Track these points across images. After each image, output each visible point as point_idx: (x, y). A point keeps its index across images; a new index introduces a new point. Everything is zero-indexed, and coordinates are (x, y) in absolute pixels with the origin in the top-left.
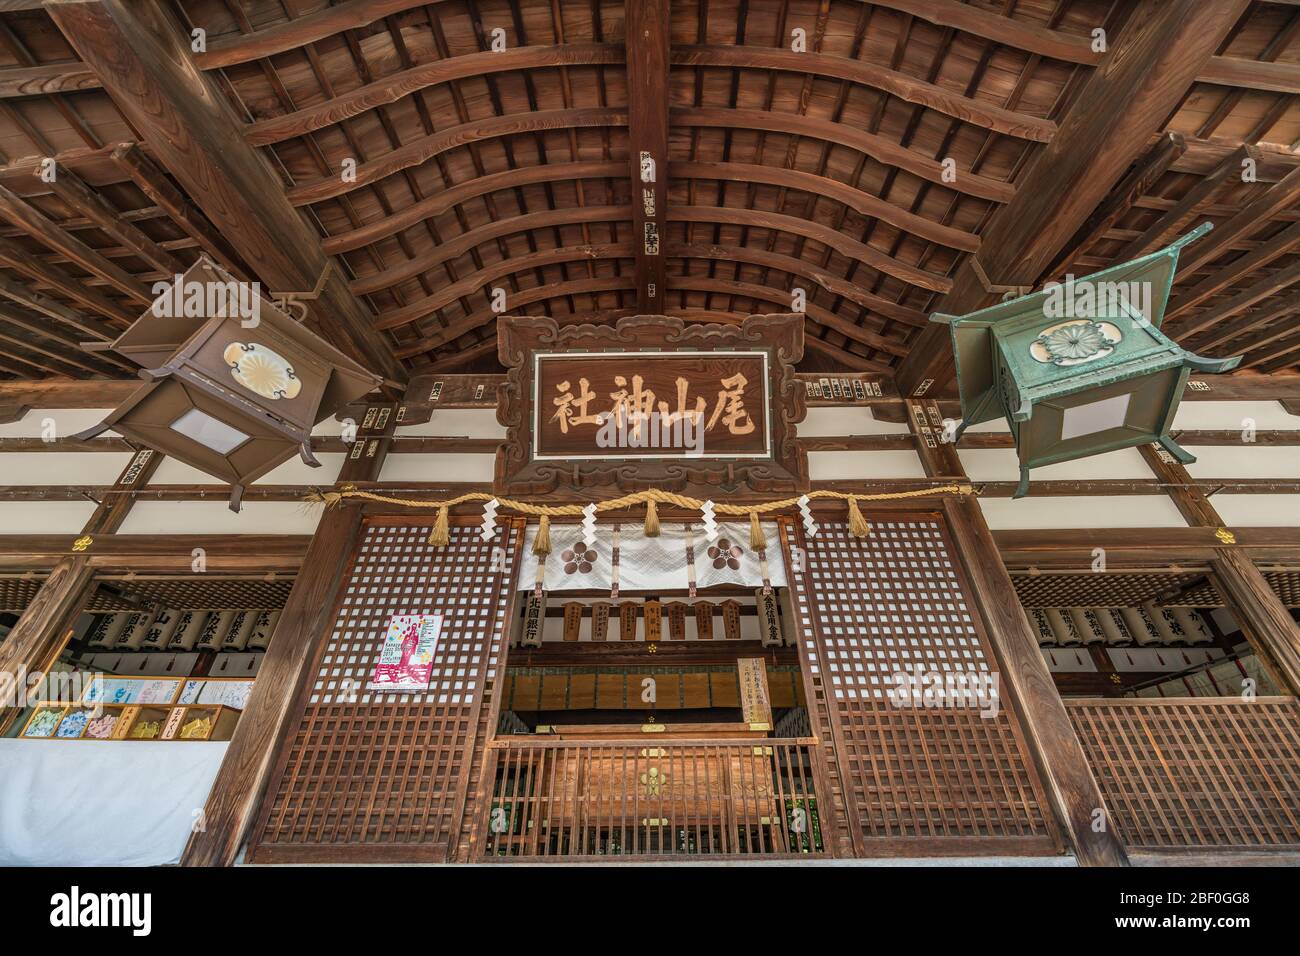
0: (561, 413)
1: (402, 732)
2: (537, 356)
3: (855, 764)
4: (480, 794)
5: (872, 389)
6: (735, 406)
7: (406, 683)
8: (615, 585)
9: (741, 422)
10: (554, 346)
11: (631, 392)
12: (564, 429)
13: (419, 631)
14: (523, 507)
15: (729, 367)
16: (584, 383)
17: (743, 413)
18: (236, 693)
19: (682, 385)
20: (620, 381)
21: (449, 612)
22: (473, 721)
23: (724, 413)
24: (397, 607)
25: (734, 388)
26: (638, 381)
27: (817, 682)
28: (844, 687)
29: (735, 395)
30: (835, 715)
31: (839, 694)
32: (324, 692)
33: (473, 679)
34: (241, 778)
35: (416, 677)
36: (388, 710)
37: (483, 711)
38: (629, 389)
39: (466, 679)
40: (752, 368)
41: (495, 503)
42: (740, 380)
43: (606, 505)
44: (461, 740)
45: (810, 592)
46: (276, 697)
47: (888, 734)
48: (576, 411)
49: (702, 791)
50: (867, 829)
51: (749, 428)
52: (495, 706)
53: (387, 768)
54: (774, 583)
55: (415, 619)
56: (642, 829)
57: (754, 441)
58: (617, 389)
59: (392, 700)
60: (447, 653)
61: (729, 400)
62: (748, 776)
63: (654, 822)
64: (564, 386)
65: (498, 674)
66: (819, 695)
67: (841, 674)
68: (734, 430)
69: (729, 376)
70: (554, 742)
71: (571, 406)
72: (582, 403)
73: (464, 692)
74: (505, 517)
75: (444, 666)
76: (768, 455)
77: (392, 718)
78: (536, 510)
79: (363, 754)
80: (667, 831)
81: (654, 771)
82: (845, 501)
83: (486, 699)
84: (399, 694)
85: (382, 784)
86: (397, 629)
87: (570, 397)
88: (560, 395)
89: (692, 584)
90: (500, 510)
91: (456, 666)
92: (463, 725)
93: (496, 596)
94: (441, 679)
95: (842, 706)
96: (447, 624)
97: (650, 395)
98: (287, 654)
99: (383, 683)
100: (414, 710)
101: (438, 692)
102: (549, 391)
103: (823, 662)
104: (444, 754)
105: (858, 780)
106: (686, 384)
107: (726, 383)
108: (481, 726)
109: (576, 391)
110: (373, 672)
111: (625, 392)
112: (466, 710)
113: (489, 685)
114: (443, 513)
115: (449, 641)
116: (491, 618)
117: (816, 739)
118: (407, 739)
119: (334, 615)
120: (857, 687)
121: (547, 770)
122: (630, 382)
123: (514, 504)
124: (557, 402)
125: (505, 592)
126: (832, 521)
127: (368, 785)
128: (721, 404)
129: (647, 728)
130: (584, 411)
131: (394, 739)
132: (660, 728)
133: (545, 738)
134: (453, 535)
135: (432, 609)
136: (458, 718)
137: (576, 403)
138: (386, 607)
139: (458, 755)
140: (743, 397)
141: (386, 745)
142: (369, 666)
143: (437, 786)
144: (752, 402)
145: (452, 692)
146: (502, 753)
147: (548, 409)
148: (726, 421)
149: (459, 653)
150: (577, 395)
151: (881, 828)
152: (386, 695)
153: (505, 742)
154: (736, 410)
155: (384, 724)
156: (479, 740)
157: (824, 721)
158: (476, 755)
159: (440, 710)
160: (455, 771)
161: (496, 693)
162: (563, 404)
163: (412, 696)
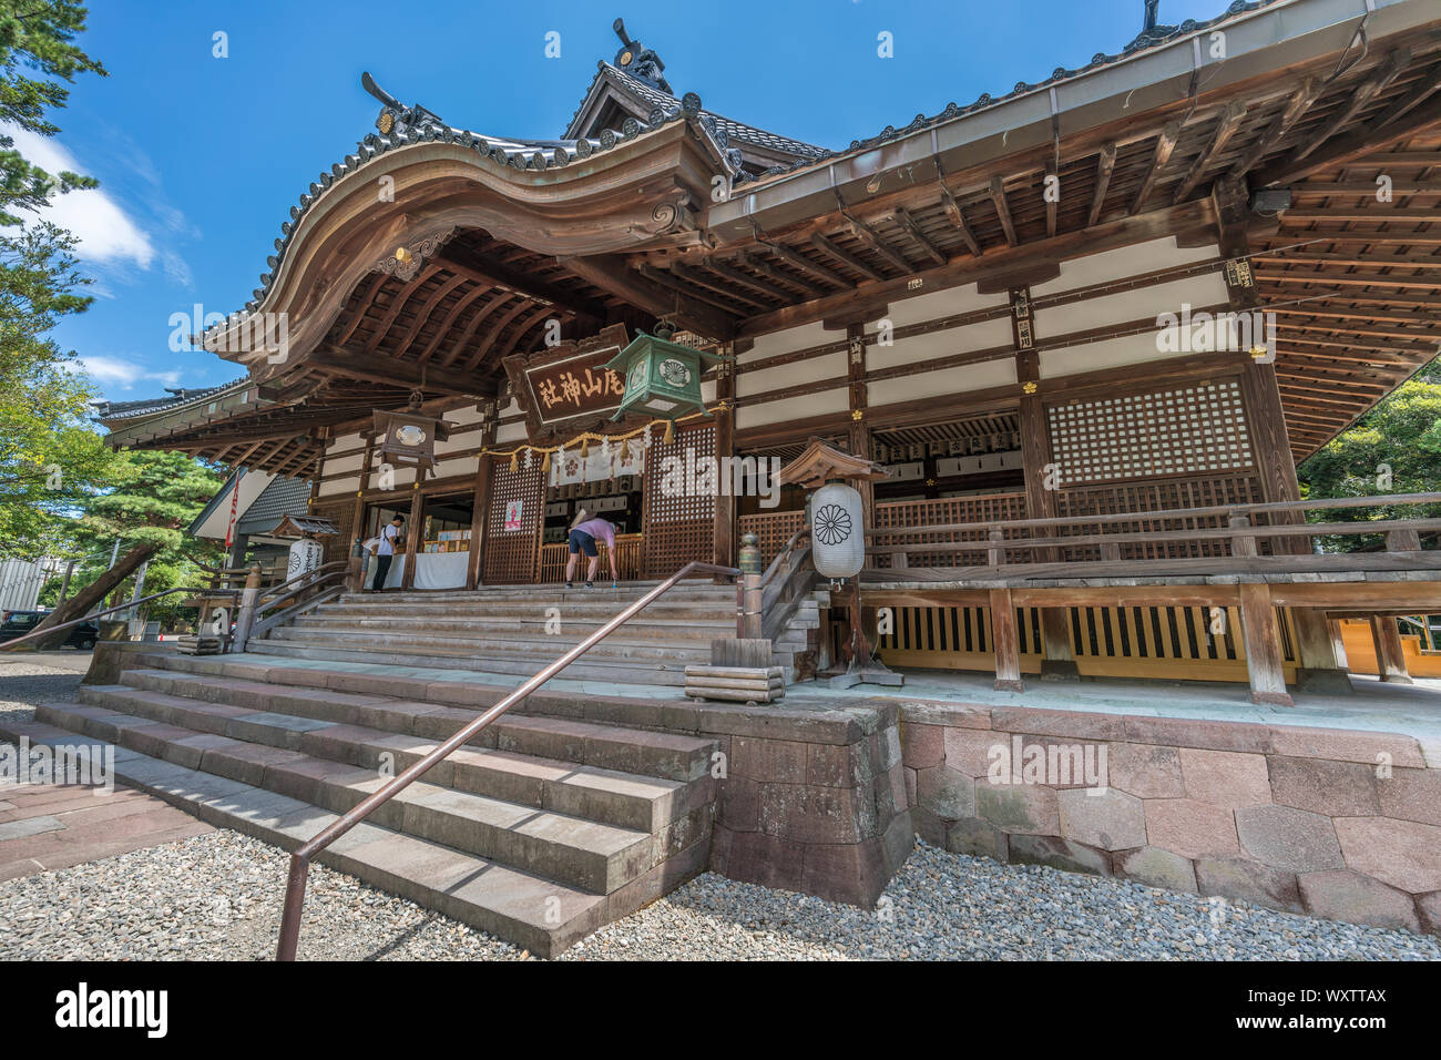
0: (546, 398)
1: (515, 545)
2: (526, 372)
6: (614, 379)
7: (514, 528)
8: (585, 480)
9: (618, 388)
10: (530, 366)
11: (568, 382)
12: (549, 406)
13: (516, 507)
14: (539, 450)
16: (549, 381)
17: (618, 382)
18: (468, 534)
19: (588, 372)
20: (563, 377)
21: (525, 499)
22: (535, 541)
23: (611, 384)
24: (508, 499)
26: (569, 375)
29: (611, 373)
32: (492, 533)
33: (535, 524)
34: (474, 562)
35: (517, 525)
36: (509, 538)
37: (538, 536)
38: (567, 379)
39: (532, 525)
41: (530, 449)
43: (568, 444)
44: (531, 546)
46: (477, 535)
48: (550, 396)
52: (541, 534)
53: (512, 557)
55: (515, 503)
58: (563, 381)
59: (512, 534)
60: (525, 516)
61: (609, 377)
64: (542, 385)
65: (542, 522)
68: (617, 392)
71: (548, 395)
72: (551, 392)
73: (532, 530)
74: (535, 455)
75: (525, 520)
77: (512, 540)
78: (543, 450)
79: (506, 553)
82: (665, 424)
83: (539, 532)
84: (513, 532)
85: (512, 562)
86: (510, 506)
87: (546, 389)
88: (542, 389)
89: (613, 476)
90: (533, 452)
91: (529, 520)
92: (532, 542)
93: (540, 491)
94: (525, 525)
96: (525, 504)
97: (576, 381)
98: (478, 520)
99: (507, 529)
100: (519, 537)
101: (525, 530)
102: (538, 390)
104: (527, 552)
106: (590, 371)
108: (538, 542)
109: (547, 386)
110: (505, 525)
111: (566, 382)
112: (533, 537)
113: (539, 526)
114: (514, 457)
115: (525, 511)
116: (539, 500)
118: (516, 547)
119: (490, 505)
122: (567, 376)
123: (536, 449)
124: (542, 393)
125: (542, 488)
127: (509, 562)
128: (607, 379)
130: (553, 396)
131: (513, 548)
135: (518, 498)
136: (530, 539)
137: (549, 392)
138: (505, 499)
139: (531, 552)
140: (616, 373)
142: (503, 522)
143: (526, 562)
145: (528, 530)
147: (540, 398)
148: (612, 388)
149: (529, 515)
150: (548, 388)
152: (510, 532)
153: (546, 546)
154: (614, 381)
155: (510, 543)
156: (537, 547)
158: (537, 552)
159: (524, 536)
161: (541, 530)
162: (544, 394)
163: (516, 533)
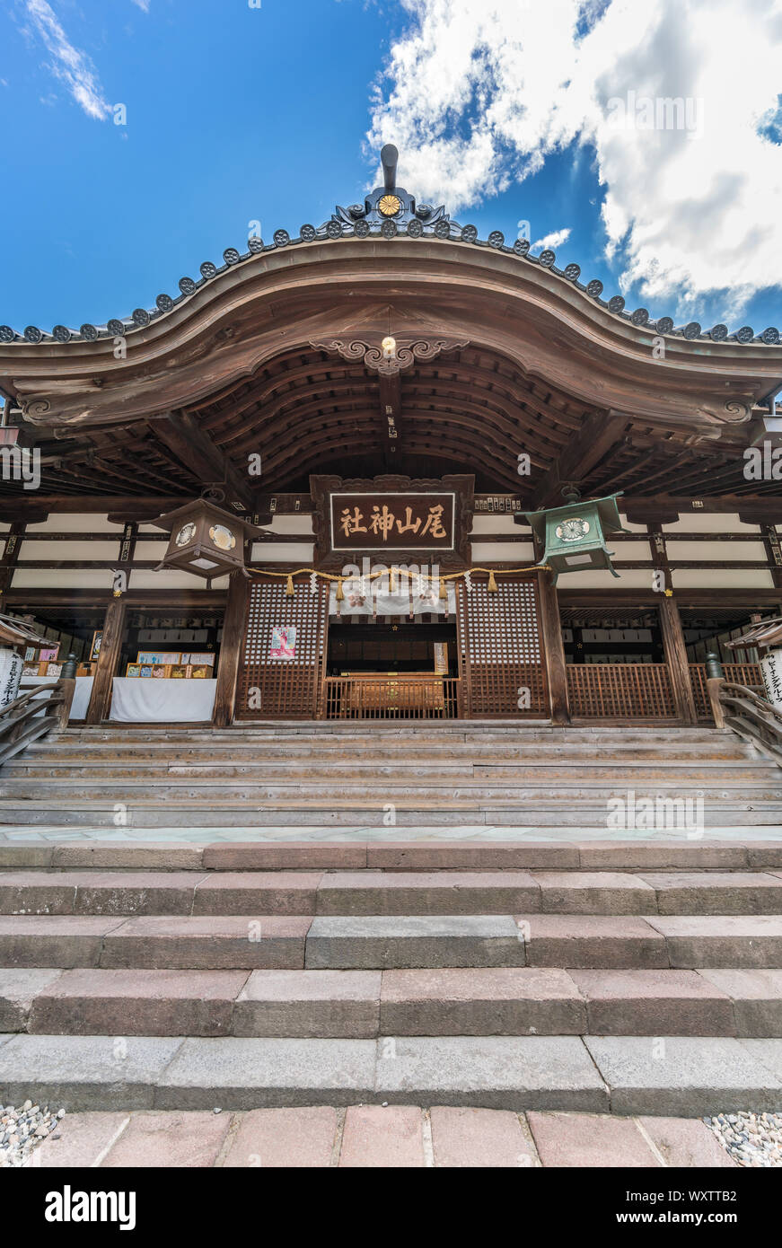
0: (345, 526)
1: (287, 676)
2: (331, 495)
3: (474, 688)
4: (322, 698)
5: (515, 504)
6: (437, 522)
7: (285, 657)
8: (375, 613)
9: (439, 531)
10: (340, 490)
11: (382, 515)
12: (347, 534)
13: (286, 635)
14: (329, 576)
15: (434, 501)
16: (357, 510)
17: (440, 527)
19: (409, 511)
20: (376, 509)
21: (299, 626)
22: (316, 673)
23: (431, 526)
24: (275, 623)
25: (436, 513)
26: (385, 509)
27: (464, 656)
28: (475, 659)
29: (437, 517)
30: (468, 669)
31: (472, 662)
32: (250, 660)
33: (314, 655)
34: (227, 692)
35: (289, 654)
36: (279, 667)
37: (320, 668)
38: (381, 513)
39: (311, 655)
40: (446, 502)
41: (315, 575)
42: (440, 508)
44: (312, 678)
45: (466, 618)
46: (232, 662)
47: (490, 677)
48: (353, 525)
49: (412, 699)
50: (475, 711)
51: (444, 534)
52: (324, 665)
53: (283, 689)
54: (450, 612)
55: (284, 629)
56: (387, 711)
57: (446, 542)
58: (375, 513)
59: (280, 663)
60: (300, 644)
61: (433, 519)
62: (431, 693)
63: (392, 709)
64: (346, 512)
65: (324, 653)
66: (464, 662)
67: (475, 654)
68: (436, 535)
69: (434, 506)
70: (350, 679)
71: (350, 522)
72: (356, 520)
73: (311, 660)
74: (320, 580)
75: (300, 649)
76: (453, 548)
77: (282, 670)
79: (273, 684)
80: (397, 711)
81: (392, 690)
82: (488, 573)
83: (320, 663)
84: (283, 661)
85: (283, 694)
86: (276, 633)
87: (349, 517)
88: (345, 516)
89: (412, 613)
90: (317, 577)
91: (305, 649)
92: (312, 673)
93: (319, 619)
94: (300, 655)
95: (472, 666)
96: (299, 631)
97: (391, 516)
98: (231, 645)
99: (275, 656)
100: (290, 667)
101: (299, 660)
102: (338, 515)
103: (468, 648)
104: (306, 684)
105: (474, 694)
106: (411, 511)
107: (432, 510)
108: (320, 673)
109: (352, 514)
110: (269, 652)
111: (378, 515)
112: (313, 667)
113: (321, 657)
114: (290, 578)
115: (301, 639)
116: (318, 629)
117: (460, 679)
118: (289, 678)
119: (246, 628)
120: (480, 659)
121: (349, 690)
122: (381, 509)
123: (324, 575)
124: (343, 520)
125: (323, 616)
126: (482, 583)
127: (277, 694)
128: (429, 521)
129: (390, 674)
130: (357, 525)
131: (284, 678)
132: (396, 674)
133: (346, 677)
134: (295, 589)
135: (291, 624)
136: (309, 670)
137: (353, 521)
138: (269, 623)
139: (312, 684)
140: (441, 518)
141: (281, 681)
142: (267, 649)
143: (305, 695)
144: (445, 520)
145: (305, 660)
146: (329, 684)
147: (338, 524)
148: (431, 530)
149: (306, 644)
150: (353, 516)
151: (480, 710)
152: (277, 661)
153: (330, 679)
154: (437, 525)
155: (279, 673)
156: (320, 678)
157: (464, 672)
158: (319, 684)
159: (301, 667)
160: (311, 690)
161: (324, 660)
162: (346, 521)
163: (288, 662)
